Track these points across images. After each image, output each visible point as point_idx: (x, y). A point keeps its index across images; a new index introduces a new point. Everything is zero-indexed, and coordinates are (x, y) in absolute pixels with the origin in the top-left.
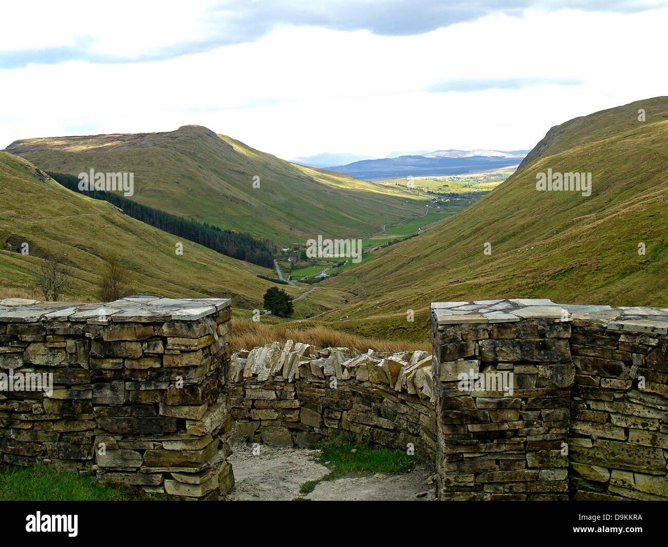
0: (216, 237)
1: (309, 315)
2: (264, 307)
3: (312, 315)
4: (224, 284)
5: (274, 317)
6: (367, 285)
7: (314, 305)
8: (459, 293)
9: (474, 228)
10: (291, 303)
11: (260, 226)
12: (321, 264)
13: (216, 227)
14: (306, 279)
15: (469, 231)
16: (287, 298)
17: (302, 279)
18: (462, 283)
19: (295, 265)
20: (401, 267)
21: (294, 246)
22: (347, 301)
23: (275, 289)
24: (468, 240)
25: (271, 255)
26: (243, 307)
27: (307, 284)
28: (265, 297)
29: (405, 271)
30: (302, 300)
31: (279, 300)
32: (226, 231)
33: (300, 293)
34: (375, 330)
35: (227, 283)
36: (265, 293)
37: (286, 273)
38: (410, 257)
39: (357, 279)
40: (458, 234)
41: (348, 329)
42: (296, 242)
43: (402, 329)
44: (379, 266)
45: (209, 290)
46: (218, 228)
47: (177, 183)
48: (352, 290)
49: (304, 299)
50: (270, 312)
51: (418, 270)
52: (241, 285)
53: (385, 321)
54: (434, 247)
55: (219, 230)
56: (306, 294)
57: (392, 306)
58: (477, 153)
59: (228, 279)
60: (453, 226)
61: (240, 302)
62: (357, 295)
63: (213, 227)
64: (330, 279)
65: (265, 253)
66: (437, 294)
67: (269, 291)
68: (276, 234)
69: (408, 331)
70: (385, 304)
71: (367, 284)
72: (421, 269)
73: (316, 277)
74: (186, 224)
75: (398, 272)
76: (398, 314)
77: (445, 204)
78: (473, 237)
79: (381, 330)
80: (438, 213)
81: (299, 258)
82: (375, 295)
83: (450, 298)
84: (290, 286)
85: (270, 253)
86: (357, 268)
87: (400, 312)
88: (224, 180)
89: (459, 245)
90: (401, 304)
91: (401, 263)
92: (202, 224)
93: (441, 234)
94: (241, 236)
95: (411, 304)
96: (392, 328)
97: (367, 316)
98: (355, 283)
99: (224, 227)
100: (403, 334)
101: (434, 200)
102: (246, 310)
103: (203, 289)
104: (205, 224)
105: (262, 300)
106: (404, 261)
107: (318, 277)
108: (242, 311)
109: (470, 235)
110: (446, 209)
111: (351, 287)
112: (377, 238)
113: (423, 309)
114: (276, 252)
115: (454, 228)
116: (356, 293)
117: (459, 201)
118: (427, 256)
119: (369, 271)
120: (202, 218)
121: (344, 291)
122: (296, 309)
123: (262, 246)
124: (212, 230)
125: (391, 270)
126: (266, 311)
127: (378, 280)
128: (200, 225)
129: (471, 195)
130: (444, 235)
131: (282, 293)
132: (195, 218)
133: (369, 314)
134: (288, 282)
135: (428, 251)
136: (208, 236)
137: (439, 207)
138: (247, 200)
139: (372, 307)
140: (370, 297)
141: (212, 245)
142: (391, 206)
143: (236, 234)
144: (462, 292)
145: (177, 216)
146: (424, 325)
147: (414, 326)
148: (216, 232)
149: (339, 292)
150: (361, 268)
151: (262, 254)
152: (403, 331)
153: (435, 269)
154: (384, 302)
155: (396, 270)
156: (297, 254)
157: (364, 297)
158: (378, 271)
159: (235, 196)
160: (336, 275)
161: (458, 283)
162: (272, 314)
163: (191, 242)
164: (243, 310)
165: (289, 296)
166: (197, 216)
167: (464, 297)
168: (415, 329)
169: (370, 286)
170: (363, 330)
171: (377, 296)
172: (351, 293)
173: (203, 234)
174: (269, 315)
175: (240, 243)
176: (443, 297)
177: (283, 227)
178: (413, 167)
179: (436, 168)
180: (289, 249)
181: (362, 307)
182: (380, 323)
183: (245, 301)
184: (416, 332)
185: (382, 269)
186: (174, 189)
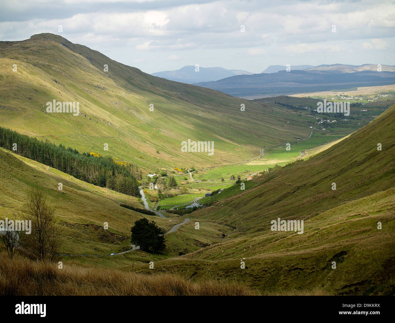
0: (74, 160)
1: (182, 251)
2: (131, 242)
3: (186, 251)
4: (86, 215)
5: (144, 254)
6: (245, 217)
7: (188, 239)
8: (362, 229)
9: (369, 153)
10: (162, 238)
11: (123, 148)
12: (193, 192)
13: (74, 149)
14: (176, 209)
15: (363, 157)
16: (159, 231)
17: (171, 209)
18: (365, 217)
19: (163, 193)
20: (285, 196)
21: (161, 172)
22: (224, 236)
23: (145, 220)
24: (362, 167)
25: (135, 182)
26: (108, 241)
27: (177, 215)
28: (133, 230)
29: (290, 202)
30: (174, 234)
31: (149, 233)
32: (84, 154)
33: (171, 226)
34: (266, 271)
35: (89, 214)
36: (133, 225)
37: (152, 202)
38: (295, 186)
39: (234, 210)
40: (349, 159)
41: (235, 268)
42: (164, 167)
43: (298, 271)
44: (260, 196)
45: (68, 221)
46: (76, 150)
47: (30, 99)
48: (229, 223)
49: (176, 232)
50: (138, 247)
51: (305, 201)
52: (105, 216)
53: (278, 260)
54: (323, 175)
55: (76, 152)
56: (178, 226)
57: (283, 243)
58: (367, 68)
59: (90, 209)
60: (344, 150)
61: (104, 236)
62: (235, 228)
63: (70, 149)
64: (203, 209)
65: (129, 179)
66: (336, 229)
67: (138, 223)
68: (141, 157)
69: (305, 272)
70: (274, 240)
71: (247, 216)
72: (308, 199)
73: (187, 207)
74: (40, 146)
75: (282, 202)
76: (293, 253)
77: (332, 125)
78: (367, 164)
79: (274, 271)
80: (324, 136)
81: (167, 185)
82: (256, 229)
83: (353, 234)
84: (159, 217)
85: (135, 179)
86: (235, 197)
87: (293, 250)
88: (82, 96)
89: (351, 172)
90: (294, 241)
91: (284, 193)
92: (58, 145)
93: (331, 159)
94: (101, 160)
95: (305, 241)
96: (286, 268)
97: (254, 254)
98: (232, 215)
99: (82, 149)
100: (299, 276)
101: (319, 120)
102: (111, 245)
103: (61, 221)
104: (61, 145)
105: (129, 234)
106: (289, 190)
107: (189, 207)
108: (107, 246)
109: (364, 161)
110: (332, 131)
111: (227, 219)
112: (254, 164)
113: (321, 247)
114: (141, 178)
115: (346, 153)
116: (234, 226)
117: (347, 122)
118: (314, 185)
119: (248, 201)
120: (57, 139)
121: (220, 224)
122: (169, 243)
123: (125, 171)
124: (69, 152)
125: (273, 199)
126: (134, 246)
127: (258, 212)
128: (55, 146)
129: (361, 115)
130: (333, 161)
131: (152, 226)
132: (49, 138)
133: (256, 251)
134: (156, 213)
135: (316, 179)
136: (64, 159)
137: (324, 129)
138: (108, 119)
139: (259, 244)
140: (250, 231)
141: (69, 170)
142: (270, 128)
143: (96, 157)
144: (366, 228)
145: (30, 136)
146: (323, 266)
147: (311, 267)
148: (73, 155)
149: (215, 224)
150: (239, 197)
151: (126, 181)
152: (299, 273)
153: (325, 199)
154: (273, 238)
155: (279, 200)
156: (165, 180)
157: (243, 231)
158: (258, 201)
159: (95, 114)
160: (210, 205)
161: (359, 217)
162: (141, 249)
163: (45, 166)
164: (107, 244)
165: (160, 229)
166: (52, 136)
167: (369, 233)
168: (314, 270)
169: (250, 218)
170: (253, 270)
171: (259, 230)
172: (228, 226)
173: (58, 157)
174: (137, 250)
175: (101, 168)
176: (344, 234)
177: (148, 149)
178: (294, 83)
179: (320, 85)
180: (155, 175)
181: (246, 243)
182: (272, 263)
183: (109, 234)
184: (315, 274)
185: (263, 198)
186: (26, 105)
